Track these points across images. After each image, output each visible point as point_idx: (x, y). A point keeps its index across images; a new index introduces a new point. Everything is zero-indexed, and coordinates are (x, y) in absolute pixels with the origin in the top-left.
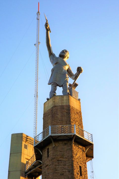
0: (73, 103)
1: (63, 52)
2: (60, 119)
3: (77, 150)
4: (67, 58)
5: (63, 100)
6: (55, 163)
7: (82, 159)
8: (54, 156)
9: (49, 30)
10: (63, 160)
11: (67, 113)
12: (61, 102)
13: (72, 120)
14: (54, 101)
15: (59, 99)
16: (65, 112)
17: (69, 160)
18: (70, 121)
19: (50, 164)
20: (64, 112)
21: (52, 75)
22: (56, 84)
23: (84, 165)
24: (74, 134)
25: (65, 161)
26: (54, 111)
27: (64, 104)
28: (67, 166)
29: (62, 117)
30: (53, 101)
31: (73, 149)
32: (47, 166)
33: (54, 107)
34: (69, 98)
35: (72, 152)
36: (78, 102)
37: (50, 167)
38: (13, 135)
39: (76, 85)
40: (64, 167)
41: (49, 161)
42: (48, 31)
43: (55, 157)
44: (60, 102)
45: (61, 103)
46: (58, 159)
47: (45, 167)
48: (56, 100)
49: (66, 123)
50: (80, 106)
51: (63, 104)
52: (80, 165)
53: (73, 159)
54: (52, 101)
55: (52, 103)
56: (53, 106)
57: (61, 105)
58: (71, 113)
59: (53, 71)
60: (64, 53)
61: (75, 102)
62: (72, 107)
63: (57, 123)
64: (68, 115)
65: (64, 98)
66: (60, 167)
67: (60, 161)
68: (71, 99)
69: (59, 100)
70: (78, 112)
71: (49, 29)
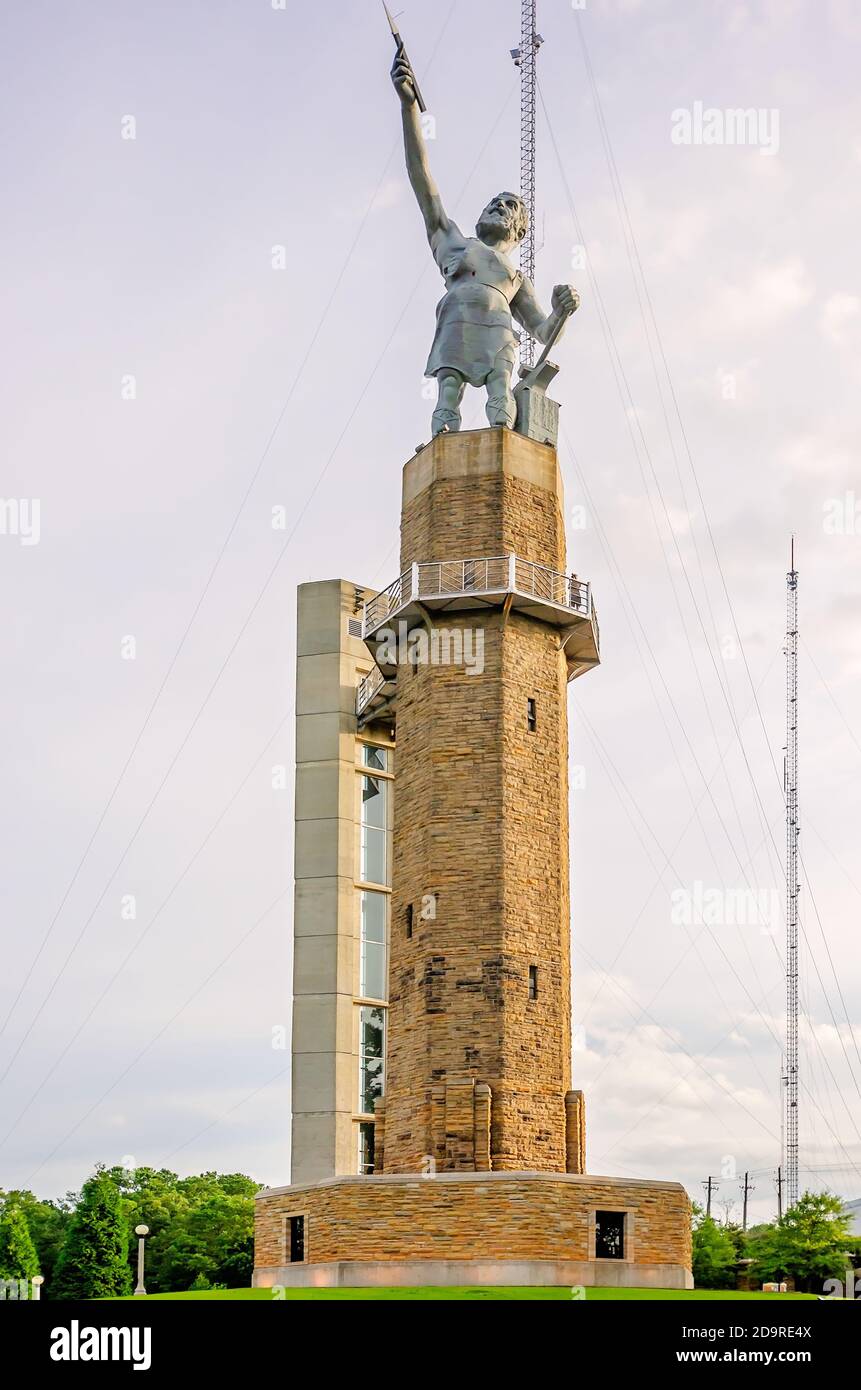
0: (521, 460)
1: (494, 210)
2: (460, 534)
3: (521, 648)
4: (520, 235)
5: (476, 451)
6: (437, 695)
7: (540, 674)
8: (434, 671)
9: (416, 97)
10: (465, 684)
11: (488, 506)
12: (469, 462)
13: (508, 535)
14: (439, 460)
15: (462, 445)
16: (483, 504)
17: (488, 683)
18: (500, 539)
19: (420, 698)
20: (478, 502)
21: (439, 330)
22: (456, 374)
23: (548, 693)
24: (508, 590)
25: (472, 686)
26: (437, 502)
27: (482, 470)
28: (480, 703)
29: (468, 522)
30: (436, 456)
31: (505, 644)
32: (411, 703)
33: (439, 485)
34: (502, 440)
35: (501, 655)
36: (543, 455)
37: (421, 706)
38: (303, 589)
39: (547, 373)
40: (466, 708)
41: (419, 687)
42: (413, 103)
43: (438, 675)
44: (464, 461)
45: (468, 467)
46: (449, 681)
47: (406, 706)
48: (446, 451)
49: (485, 549)
50: (554, 470)
51: (475, 469)
52: (533, 697)
53: (504, 679)
54: (431, 460)
55: (431, 465)
56: (435, 477)
57: (465, 474)
58: (505, 508)
59: (444, 312)
60: (502, 213)
61: (529, 456)
62: (515, 479)
63: (447, 547)
64: (493, 516)
65: (482, 440)
66: (454, 705)
67: (454, 688)
68: (510, 442)
69: (459, 452)
70: (540, 495)
71: (411, 93)
